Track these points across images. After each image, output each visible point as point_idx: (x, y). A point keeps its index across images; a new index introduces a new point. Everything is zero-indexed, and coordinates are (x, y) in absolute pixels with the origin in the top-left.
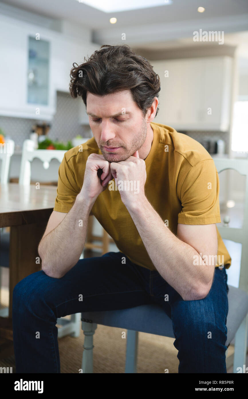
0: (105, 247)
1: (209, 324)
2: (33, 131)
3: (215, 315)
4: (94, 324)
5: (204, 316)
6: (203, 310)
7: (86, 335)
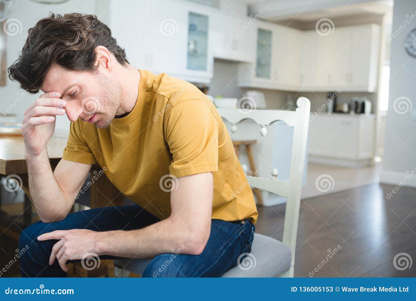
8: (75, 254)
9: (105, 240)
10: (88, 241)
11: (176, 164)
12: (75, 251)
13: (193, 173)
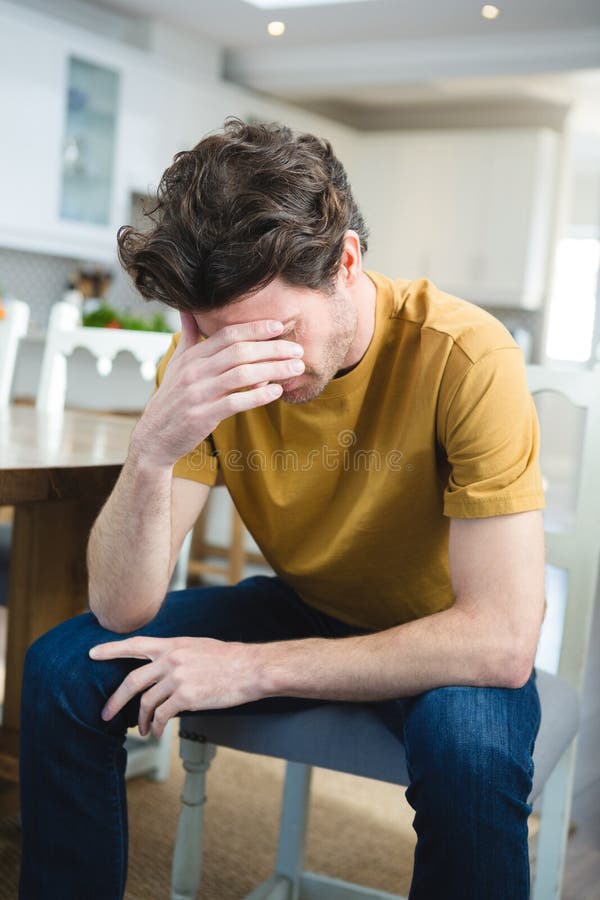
0: (233, 572)
1: (492, 749)
2: (72, 287)
3: (509, 730)
4: (210, 746)
5: (484, 730)
6: (481, 717)
7: (188, 770)
8: (207, 696)
9: (285, 660)
10: (237, 664)
11: (476, 489)
12: (207, 688)
13: (516, 511)
